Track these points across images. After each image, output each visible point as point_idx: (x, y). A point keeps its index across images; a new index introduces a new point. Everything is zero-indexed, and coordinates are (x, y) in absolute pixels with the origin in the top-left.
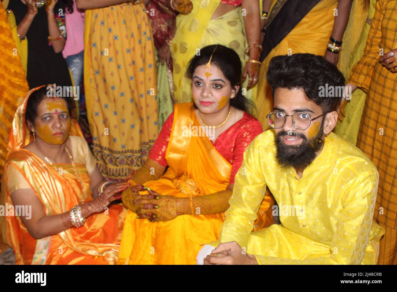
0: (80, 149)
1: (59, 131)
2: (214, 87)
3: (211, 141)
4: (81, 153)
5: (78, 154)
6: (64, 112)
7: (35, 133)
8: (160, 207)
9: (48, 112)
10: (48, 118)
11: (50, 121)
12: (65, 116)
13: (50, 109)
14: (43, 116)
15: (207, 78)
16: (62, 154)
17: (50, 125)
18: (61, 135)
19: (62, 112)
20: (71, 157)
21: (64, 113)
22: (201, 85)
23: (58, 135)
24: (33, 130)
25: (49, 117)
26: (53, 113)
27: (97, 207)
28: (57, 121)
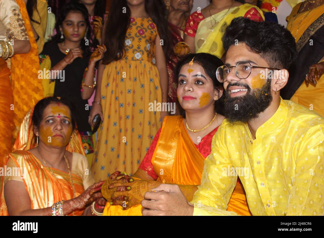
0: (80, 164)
1: (59, 133)
2: (196, 84)
3: (196, 145)
4: (80, 168)
5: (77, 167)
6: (66, 117)
7: (39, 137)
8: (132, 189)
9: (51, 115)
10: (51, 121)
11: (52, 123)
12: (67, 122)
13: (54, 112)
14: (46, 118)
15: (189, 74)
16: (60, 162)
17: (52, 128)
18: (61, 138)
19: (65, 117)
20: (69, 167)
21: (66, 119)
22: (185, 82)
23: (58, 137)
24: (37, 135)
25: (52, 119)
26: (56, 116)
27: (78, 201)
28: (59, 123)
